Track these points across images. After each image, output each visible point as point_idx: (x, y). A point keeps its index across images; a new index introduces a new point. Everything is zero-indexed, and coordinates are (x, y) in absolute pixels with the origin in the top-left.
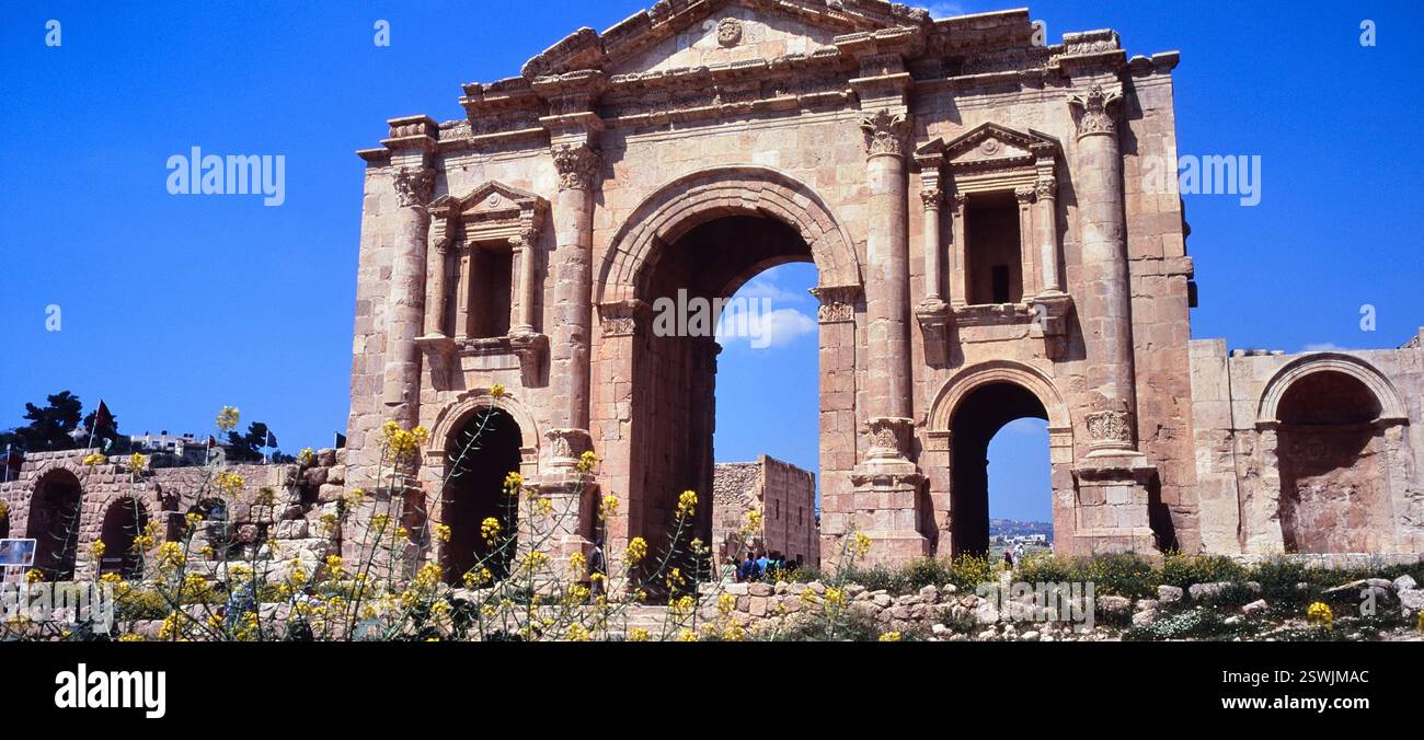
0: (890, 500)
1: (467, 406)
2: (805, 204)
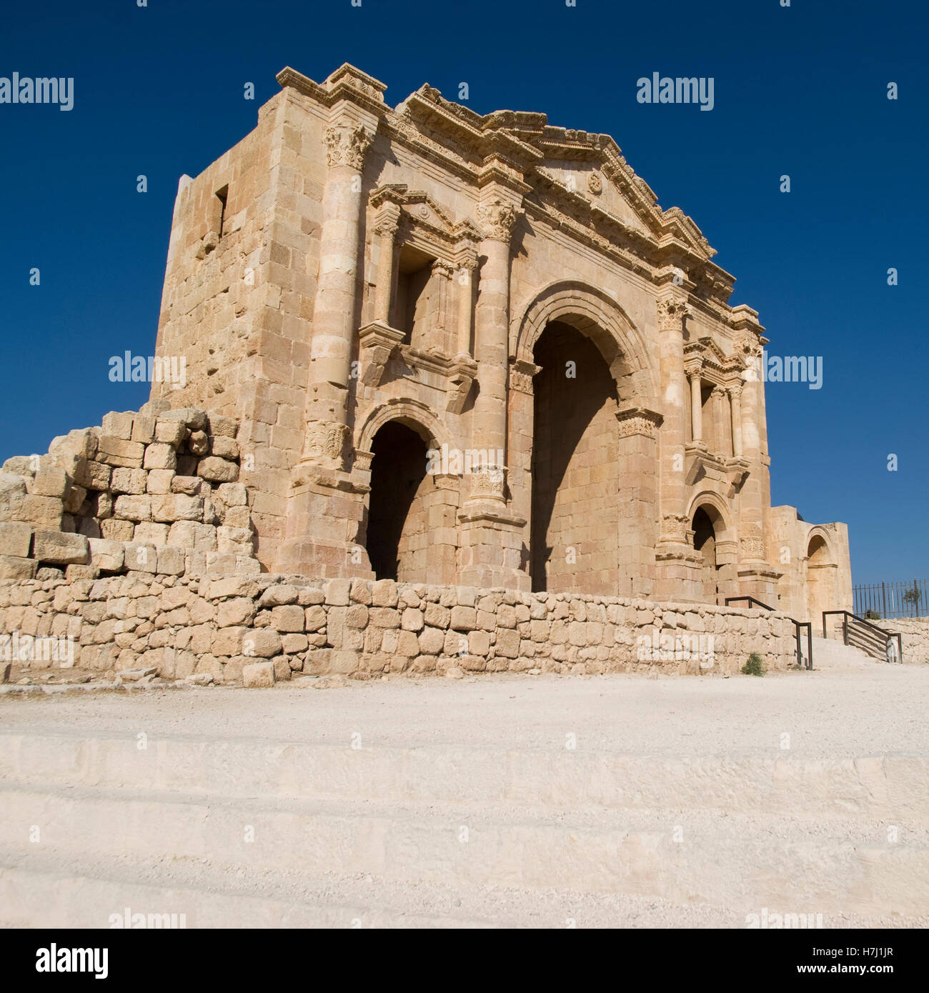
1: (394, 413)
2: (633, 341)
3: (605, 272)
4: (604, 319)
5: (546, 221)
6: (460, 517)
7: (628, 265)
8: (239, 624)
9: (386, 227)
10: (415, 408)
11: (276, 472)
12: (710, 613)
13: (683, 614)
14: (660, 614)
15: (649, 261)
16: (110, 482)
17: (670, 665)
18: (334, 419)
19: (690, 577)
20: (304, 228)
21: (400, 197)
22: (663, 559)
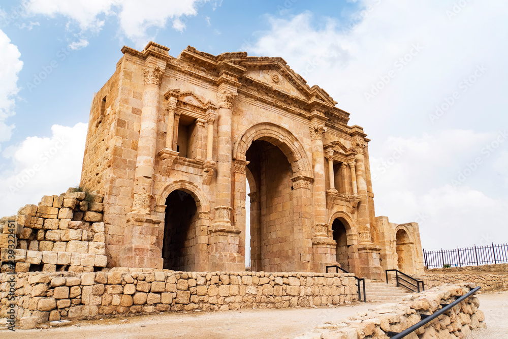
1: (177, 187)
2: (297, 146)
3: (282, 116)
4: (282, 137)
5: (251, 97)
6: (210, 231)
7: (293, 113)
8: (39, 296)
9: (170, 108)
10: (187, 184)
11: (119, 216)
12: (303, 277)
13: (287, 278)
14: (273, 278)
15: (305, 109)
16: (43, 225)
17: (279, 303)
18: (145, 192)
19: (329, 252)
20: (133, 112)
21: (177, 94)
22: (316, 244)
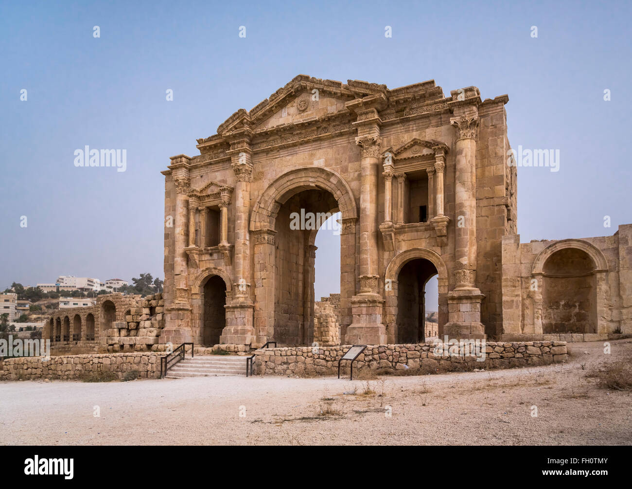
0: (367, 311)
2: (335, 182)
3: (315, 152)
10: (213, 270)
